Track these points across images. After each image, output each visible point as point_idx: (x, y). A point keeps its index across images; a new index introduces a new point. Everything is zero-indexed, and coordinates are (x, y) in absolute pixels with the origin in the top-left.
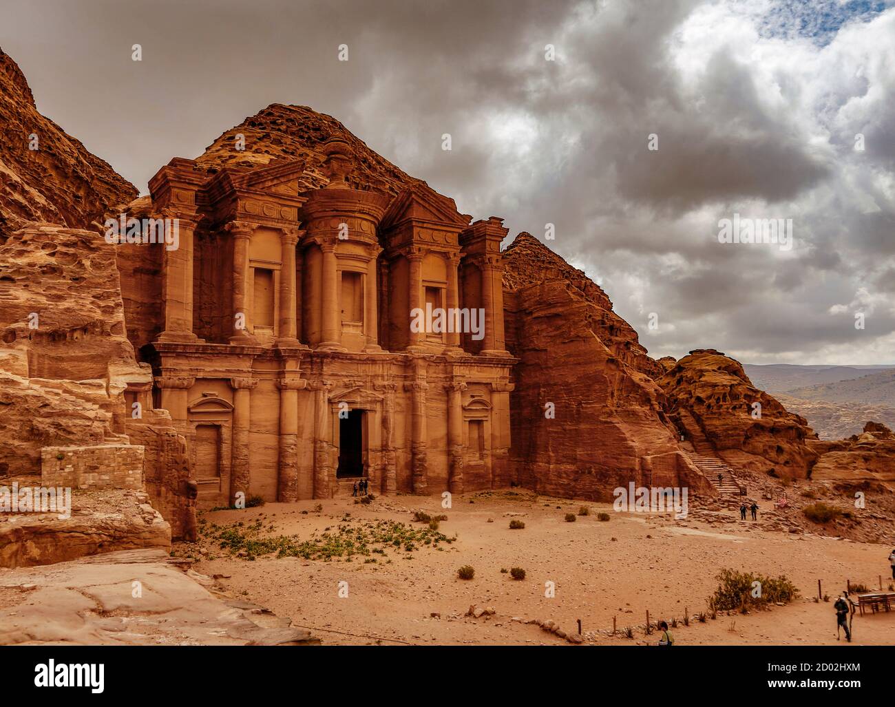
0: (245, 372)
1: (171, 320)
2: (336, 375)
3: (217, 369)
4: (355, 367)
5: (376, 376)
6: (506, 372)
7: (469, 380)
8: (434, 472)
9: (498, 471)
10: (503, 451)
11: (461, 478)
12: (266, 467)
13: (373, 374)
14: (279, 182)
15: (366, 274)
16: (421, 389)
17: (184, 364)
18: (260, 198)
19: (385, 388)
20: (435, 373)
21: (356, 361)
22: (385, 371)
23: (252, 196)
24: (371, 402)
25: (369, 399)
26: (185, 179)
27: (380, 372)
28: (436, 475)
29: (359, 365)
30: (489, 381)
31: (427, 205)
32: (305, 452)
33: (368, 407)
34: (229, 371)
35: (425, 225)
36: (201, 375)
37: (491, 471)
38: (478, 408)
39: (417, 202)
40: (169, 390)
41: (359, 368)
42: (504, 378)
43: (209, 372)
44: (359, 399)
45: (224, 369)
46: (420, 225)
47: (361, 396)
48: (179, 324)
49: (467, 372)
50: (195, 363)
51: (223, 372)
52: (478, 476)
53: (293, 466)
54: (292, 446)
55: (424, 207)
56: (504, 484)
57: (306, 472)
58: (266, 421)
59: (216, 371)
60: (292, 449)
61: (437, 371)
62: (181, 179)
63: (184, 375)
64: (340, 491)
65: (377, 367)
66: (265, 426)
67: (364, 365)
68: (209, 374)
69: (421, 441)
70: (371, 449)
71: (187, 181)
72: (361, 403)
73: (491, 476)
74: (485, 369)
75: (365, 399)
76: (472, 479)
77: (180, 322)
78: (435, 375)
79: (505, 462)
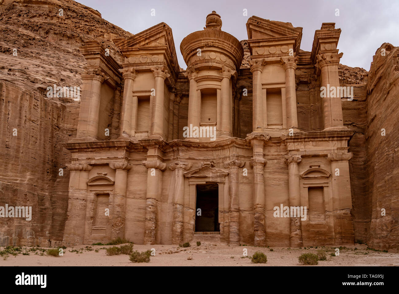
0: (120, 159)
1: (80, 132)
2: (194, 159)
3: (102, 157)
4: (211, 153)
5: (225, 158)
6: (344, 144)
7: (304, 154)
8: (276, 229)
9: (339, 229)
10: (343, 211)
11: (297, 234)
12: (139, 221)
13: (223, 157)
14: (149, 41)
15: (220, 89)
16: (256, 163)
17: (83, 156)
18: (137, 53)
19: (230, 165)
20: (277, 151)
21: (210, 149)
22: (231, 153)
23: (132, 53)
24: (220, 176)
25: (218, 174)
26: (91, 52)
27: (228, 155)
28: (278, 231)
29: (214, 152)
30: (325, 153)
31: (262, 30)
32: (169, 212)
33: (218, 180)
34: (109, 158)
35: (261, 44)
36: (93, 162)
37: (333, 230)
38: (316, 176)
39: (255, 31)
40: (75, 171)
41: (214, 154)
42: (342, 149)
43: (98, 160)
44: (211, 175)
45: (106, 157)
46: (257, 45)
47: (213, 173)
48: (84, 134)
49: (303, 147)
50: (90, 155)
51: (106, 159)
52: (318, 233)
53: (150, 220)
54: (150, 206)
55: (260, 32)
56: (346, 241)
57: (169, 226)
58: (141, 191)
59: (102, 159)
60: (150, 208)
61: (278, 150)
62: (89, 52)
63: (83, 162)
64: (194, 240)
65: (226, 151)
66: (139, 194)
67: (217, 151)
68: (99, 161)
69: (257, 203)
70: (220, 211)
71: (92, 53)
72: (212, 177)
73: (334, 234)
74: (320, 143)
75: (215, 175)
76: (313, 236)
77: (85, 132)
78: (276, 153)
79: (346, 221)
